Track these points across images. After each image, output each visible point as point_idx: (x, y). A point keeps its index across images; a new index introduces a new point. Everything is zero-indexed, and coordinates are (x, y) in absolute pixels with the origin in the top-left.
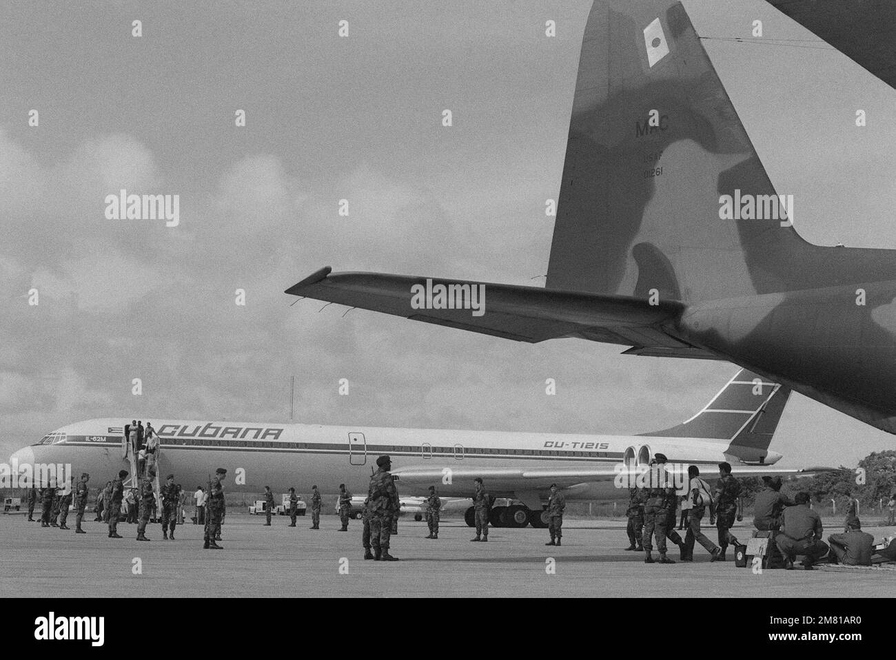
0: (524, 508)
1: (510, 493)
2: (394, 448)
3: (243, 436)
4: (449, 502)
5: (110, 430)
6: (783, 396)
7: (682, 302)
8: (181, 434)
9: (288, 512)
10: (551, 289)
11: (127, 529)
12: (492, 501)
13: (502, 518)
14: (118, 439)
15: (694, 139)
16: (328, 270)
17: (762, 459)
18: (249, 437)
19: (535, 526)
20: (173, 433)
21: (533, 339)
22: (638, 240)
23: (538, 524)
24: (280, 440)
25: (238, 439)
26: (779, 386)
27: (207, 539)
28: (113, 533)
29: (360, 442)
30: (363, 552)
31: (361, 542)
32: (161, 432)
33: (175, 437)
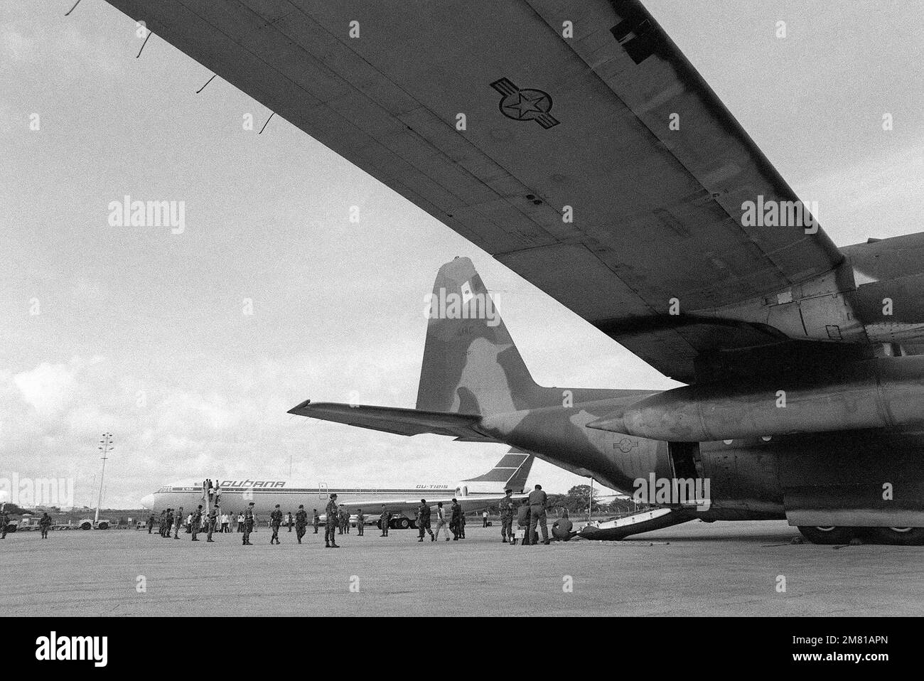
0: (407, 519)
1: (399, 511)
2: (339, 490)
3: (265, 486)
4: (370, 518)
5: (196, 484)
6: (530, 461)
7: (482, 415)
8: (233, 485)
9: (287, 525)
10: (420, 410)
11: (202, 536)
12: (390, 516)
13: (395, 524)
14: (200, 489)
15: (486, 337)
16: (308, 401)
17: (522, 491)
18: (268, 486)
19: (412, 528)
20: (229, 485)
21: (410, 435)
22: (460, 385)
23: (413, 527)
24: (283, 488)
25: (262, 487)
26: (529, 455)
27: (244, 540)
28: (194, 539)
29: (325, 487)
30: (325, 544)
31: (324, 539)
32: (222, 485)
33: (230, 487)
